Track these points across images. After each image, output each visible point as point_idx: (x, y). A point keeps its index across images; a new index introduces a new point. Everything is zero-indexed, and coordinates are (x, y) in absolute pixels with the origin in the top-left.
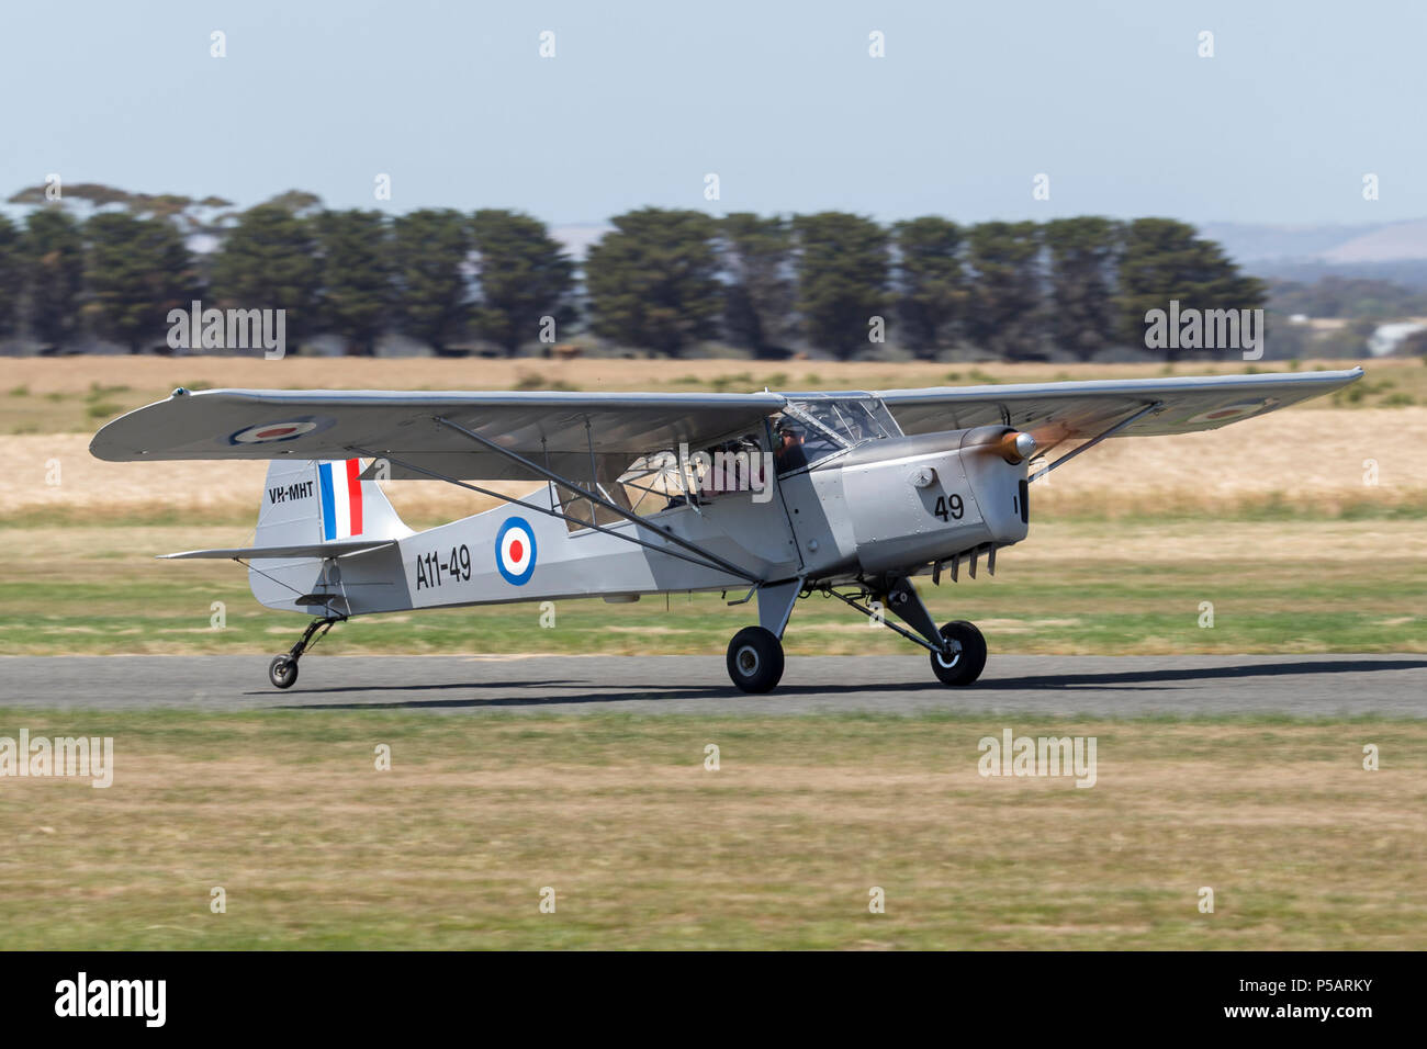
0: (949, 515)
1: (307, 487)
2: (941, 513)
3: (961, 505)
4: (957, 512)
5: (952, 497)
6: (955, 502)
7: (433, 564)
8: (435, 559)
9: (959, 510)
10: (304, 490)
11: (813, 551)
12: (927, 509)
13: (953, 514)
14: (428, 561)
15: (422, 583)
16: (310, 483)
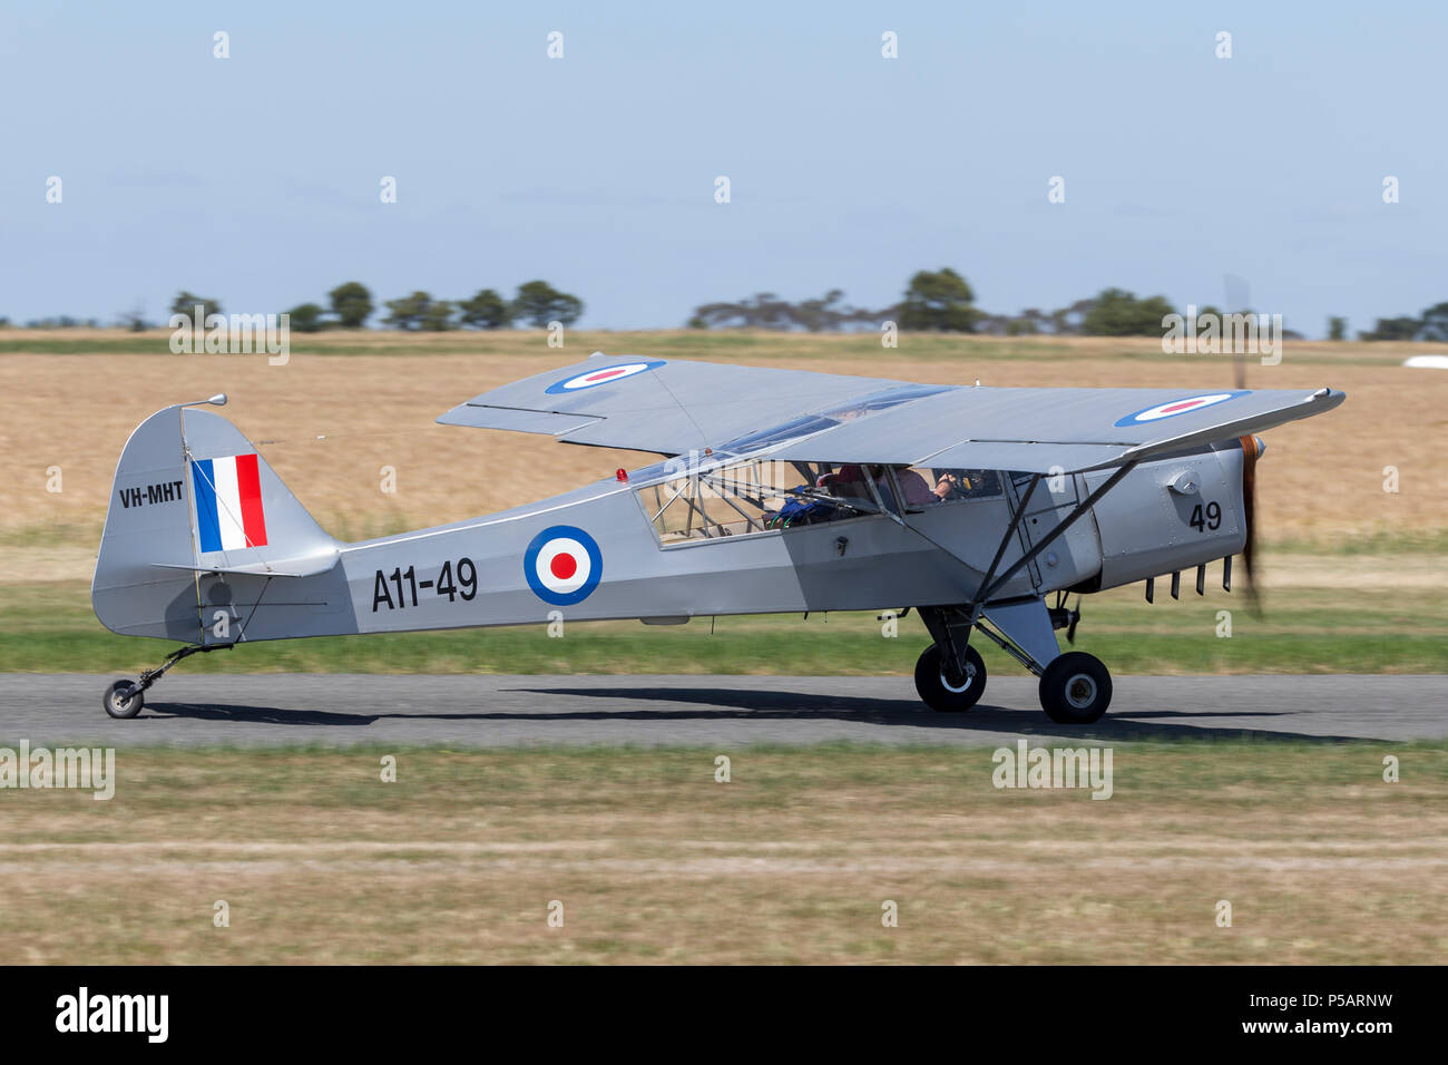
0: (1206, 527)
1: (175, 488)
2: (1197, 523)
3: (1219, 514)
4: (1214, 522)
5: (1209, 506)
6: (1213, 511)
7: (406, 583)
8: (410, 574)
9: (1216, 519)
10: (171, 491)
11: (1050, 565)
12: (1181, 517)
13: (1210, 524)
14: (396, 576)
15: (383, 605)
16: (178, 484)
